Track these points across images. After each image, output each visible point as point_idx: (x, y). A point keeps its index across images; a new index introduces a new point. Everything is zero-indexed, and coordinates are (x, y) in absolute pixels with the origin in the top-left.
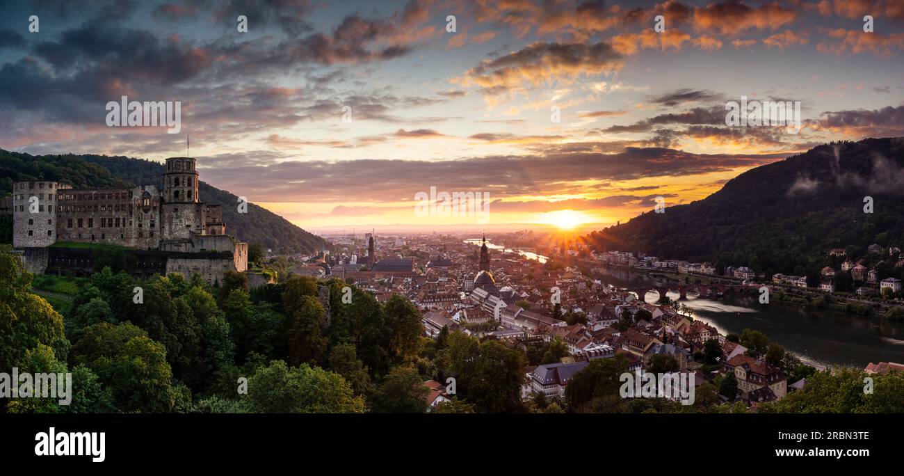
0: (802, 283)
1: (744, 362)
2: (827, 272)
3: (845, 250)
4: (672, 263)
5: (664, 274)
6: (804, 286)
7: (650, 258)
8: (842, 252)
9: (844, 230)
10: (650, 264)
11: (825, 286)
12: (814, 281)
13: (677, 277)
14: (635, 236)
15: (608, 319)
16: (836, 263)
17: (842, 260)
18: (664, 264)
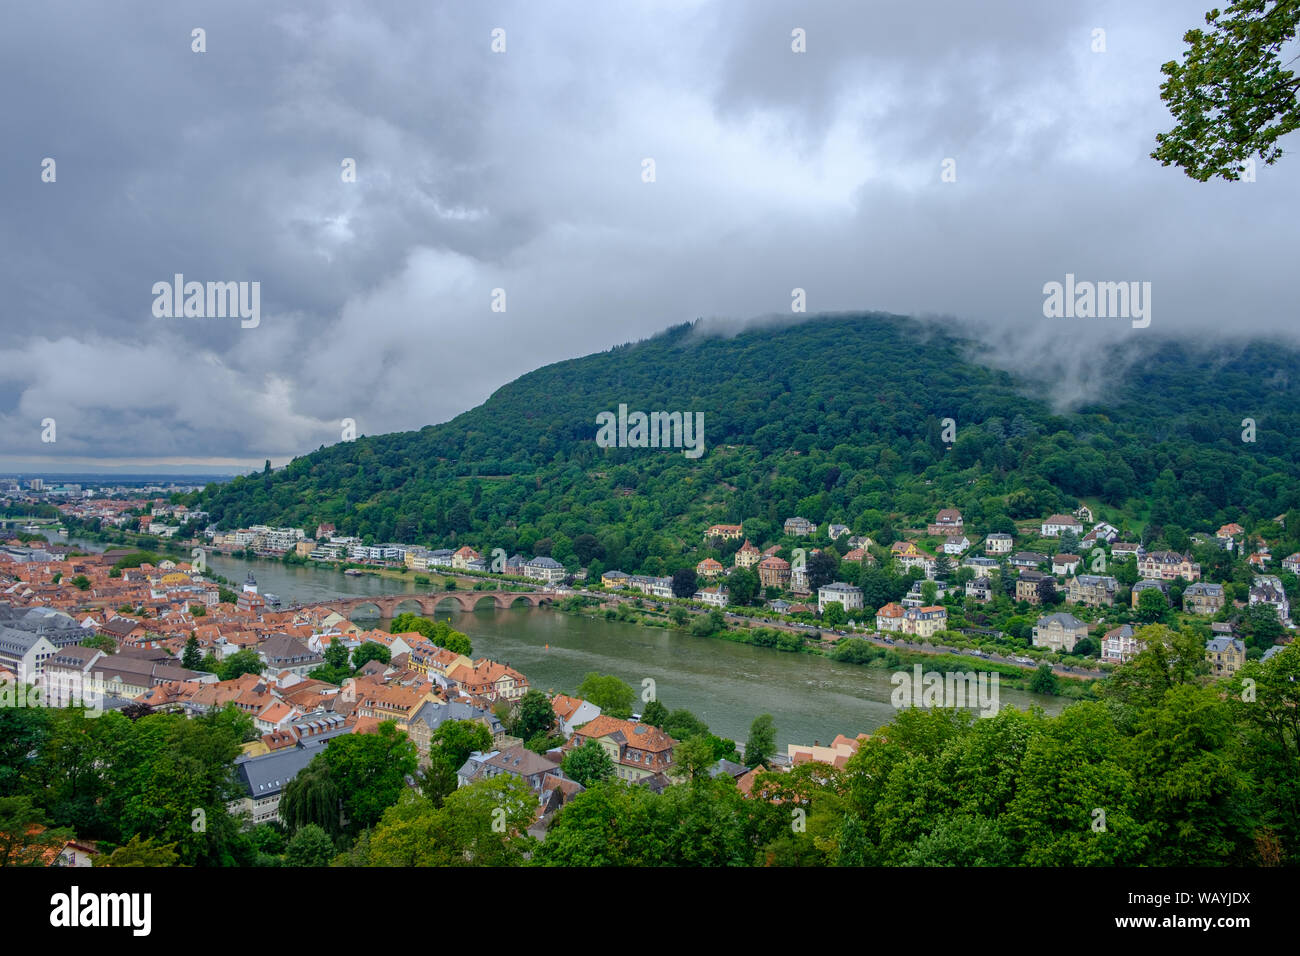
0: (662, 589)
1: (613, 730)
2: (707, 568)
3: (740, 527)
4: (393, 549)
5: (375, 572)
6: (665, 595)
7: (344, 540)
8: (734, 532)
9: (734, 489)
10: (344, 552)
11: (709, 595)
12: (687, 584)
13: (404, 577)
14: (306, 492)
15: (302, 663)
16: (726, 552)
17: (736, 546)
18: (375, 552)
